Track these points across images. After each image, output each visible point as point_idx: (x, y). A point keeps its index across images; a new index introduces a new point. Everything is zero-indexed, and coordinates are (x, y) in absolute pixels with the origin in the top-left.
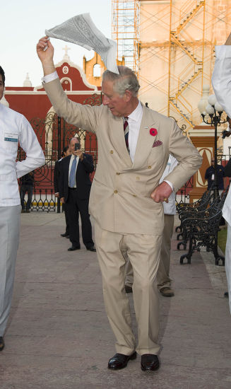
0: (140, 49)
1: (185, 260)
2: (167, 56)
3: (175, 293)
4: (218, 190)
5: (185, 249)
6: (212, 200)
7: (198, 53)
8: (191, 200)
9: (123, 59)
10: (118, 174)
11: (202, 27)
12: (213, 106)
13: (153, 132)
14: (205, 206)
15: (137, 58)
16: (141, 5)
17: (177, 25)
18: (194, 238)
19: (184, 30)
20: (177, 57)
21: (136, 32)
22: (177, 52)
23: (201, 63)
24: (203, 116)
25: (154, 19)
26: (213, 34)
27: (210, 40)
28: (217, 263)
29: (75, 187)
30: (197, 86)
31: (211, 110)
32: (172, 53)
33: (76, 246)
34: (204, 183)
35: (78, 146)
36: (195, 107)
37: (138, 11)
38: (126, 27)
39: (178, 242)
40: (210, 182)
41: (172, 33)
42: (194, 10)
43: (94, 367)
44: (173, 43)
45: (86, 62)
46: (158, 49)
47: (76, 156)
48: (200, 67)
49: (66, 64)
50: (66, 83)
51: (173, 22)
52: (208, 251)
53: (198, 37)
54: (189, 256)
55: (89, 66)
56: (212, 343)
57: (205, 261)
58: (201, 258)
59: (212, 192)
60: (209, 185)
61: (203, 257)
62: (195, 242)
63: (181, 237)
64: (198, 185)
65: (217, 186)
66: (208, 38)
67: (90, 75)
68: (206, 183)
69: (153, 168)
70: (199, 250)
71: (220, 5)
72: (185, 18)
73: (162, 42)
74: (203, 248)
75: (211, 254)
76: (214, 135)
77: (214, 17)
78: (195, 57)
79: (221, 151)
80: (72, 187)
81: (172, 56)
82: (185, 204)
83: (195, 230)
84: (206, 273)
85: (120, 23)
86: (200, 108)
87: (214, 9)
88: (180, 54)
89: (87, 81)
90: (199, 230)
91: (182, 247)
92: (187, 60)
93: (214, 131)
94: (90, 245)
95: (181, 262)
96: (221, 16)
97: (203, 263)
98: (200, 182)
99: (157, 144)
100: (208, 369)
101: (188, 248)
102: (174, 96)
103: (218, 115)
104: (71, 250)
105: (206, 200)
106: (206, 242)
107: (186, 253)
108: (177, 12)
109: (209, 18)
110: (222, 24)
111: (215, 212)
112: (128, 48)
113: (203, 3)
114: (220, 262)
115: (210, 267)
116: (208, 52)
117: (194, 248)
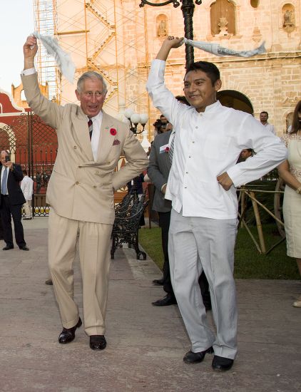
0: (61, 74)
7: (113, 75)
9: (47, 84)
10: (80, 167)
11: (114, 53)
13: (113, 132)
14: (126, 208)
15: (59, 82)
16: (60, 38)
17: (93, 52)
18: (117, 236)
19: (100, 57)
23: (116, 84)
25: (72, 49)
26: (125, 58)
27: (123, 64)
28: (138, 258)
29: (7, 194)
33: (10, 246)
41: (89, 60)
42: (107, 40)
43: (29, 345)
44: (90, 68)
45: (14, 89)
46: (77, 74)
48: (116, 87)
51: (89, 50)
52: (130, 247)
53: (112, 61)
54: (112, 252)
55: (17, 92)
56: (135, 325)
57: (127, 256)
58: (124, 254)
62: (118, 240)
66: (121, 62)
67: (18, 99)
70: (121, 246)
71: (130, 35)
72: (100, 47)
73: (81, 67)
74: (125, 245)
75: (133, 250)
77: (125, 45)
78: (110, 78)
80: (4, 194)
83: (117, 229)
84: (129, 267)
87: (124, 38)
89: (15, 105)
90: (121, 228)
94: (22, 245)
96: (132, 44)
97: (125, 258)
99: (116, 142)
100: (132, 346)
104: (5, 249)
105: (126, 202)
106: (127, 239)
108: (92, 42)
109: (120, 45)
110: (132, 50)
111: (135, 212)
112: (50, 74)
113: (114, 34)
114: (142, 256)
115: (132, 262)
116: (121, 74)
117: (117, 245)
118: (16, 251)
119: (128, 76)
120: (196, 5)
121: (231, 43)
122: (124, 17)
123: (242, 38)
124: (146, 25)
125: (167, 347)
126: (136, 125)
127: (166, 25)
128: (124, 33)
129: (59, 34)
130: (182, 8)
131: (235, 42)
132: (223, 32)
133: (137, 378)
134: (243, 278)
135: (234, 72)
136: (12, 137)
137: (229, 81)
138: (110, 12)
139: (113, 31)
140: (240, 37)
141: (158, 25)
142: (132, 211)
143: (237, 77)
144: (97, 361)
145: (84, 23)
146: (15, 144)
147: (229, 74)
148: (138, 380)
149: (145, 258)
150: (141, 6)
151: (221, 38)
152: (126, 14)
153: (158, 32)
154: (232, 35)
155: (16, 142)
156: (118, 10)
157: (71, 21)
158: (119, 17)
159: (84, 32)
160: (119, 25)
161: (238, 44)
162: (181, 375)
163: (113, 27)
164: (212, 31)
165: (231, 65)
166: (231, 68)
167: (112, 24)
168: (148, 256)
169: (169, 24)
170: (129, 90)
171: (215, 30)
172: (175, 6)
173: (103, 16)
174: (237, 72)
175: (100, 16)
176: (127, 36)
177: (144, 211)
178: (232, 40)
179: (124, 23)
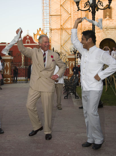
0: (51, 30)
1: (66, 98)
2: (60, 32)
3: (62, 108)
6: (74, 78)
7: (69, 31)
8: (68, 78)
9: (46, 33)
10: (41, 71)
11: (70, 24)
12: (74, 48)
14: (72, 80)
15: (50, 33)
16: (51, 17)
17: (63, 23)
18: (68, 90)
19: (65, 25)
20: (63, 33)
21: (50, 25)
22: (63, 31)
23: (70, 35)
24: (71, 52)
25: (56, 21)
28: (76, 98)
30: (69, 42)
31: (73, 49)
34: (72, 72)
37: (50, 19)
38: (47, 24)
39: (64, 92)
41: (61, 26)
42: (68, 19)
44: (61, 29)
45: (34, 35)
46: (57, 31)
49: (28, 35)
50: (28, 41)
51: (61, 22)
52: (73, 94)
53: (69, 27)
54: (67, 96)
55: (35, 36)
56: (73, 124)
58: (71, 97)
60: (74, 73)
62: (69, 92)
63: (65, 90)
67: (36, 39)
68: (73, 72)
69: (52, 68)
71: (76, 17)
72: (65, 21)
73: (58, 28)
76: (75, 57)
77: (74, 21)
78: (69, 33)
79: (78, 62)
82: (66, 79)
83: (69, 88)
84: (72, 101)
85: (45, 23)
86: (70, 49)
87: (74, 18)
88: (64, 32)
89: (35, 41)
91: (65, 93)
92: (66, 34)
93: (75, 56)
95: (65, 98)
98: (71, 72)
99: (53, 60)
100: (71, 132)
101: (67, 93)
102: (63, 45)
103: (76, 51)
105: (72, 78)
107: (66, 95)
108: (63, 19)
112: (47, 30)
113: (70, 17)
114: (77, 98)
115: (74, 100)
117: (69, 94)
121: (110, 22)
122: (74, 11)
123: (114, 20)
124: (81, 14)
125: (83, 132)
128: (74, 16)
129: (51, 16)
130: (92, 12)
131: (111, 22)
132: (108, 18)
135: (110, 32)
137: (109, 35)
138: (69, 9)
139: (70, 15)
140: (113, 20)
141: (85, 14)
143: (111, 34)
145: (60, 12)
147: (109, 32)
149: (78, 98)
151: (107, 20)
152: (75, 9)
154: (110, 19)
156: (72, 8)
157: (55, 11)
158: (72, 11)
159: (60, 15)
160: (72, 13)
161: (112, 22)
163: (70, 14)
164: (104, 17)
165: (109, 29)
166: (110, 30)
167: (70, 13)
168: (79, 97)
169: (89, 14)
171: (105, 17)
173: (67, 10)
174: (112, 32)
175: (66, 10)
176: (75, 18)
178: (110, 21)
179: (74, 13)
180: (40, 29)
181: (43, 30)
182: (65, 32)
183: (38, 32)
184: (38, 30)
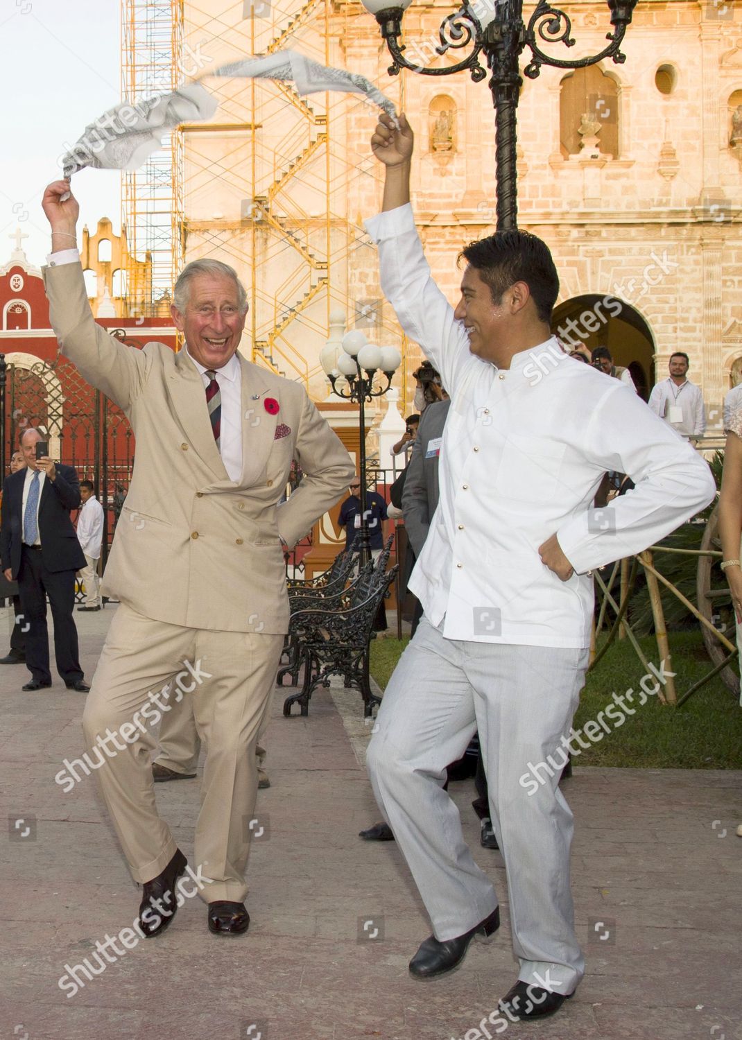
0: (186, 234)
1: (296, 708)
2: (248, 248)
4: (369, 549)
5: (295, 683)
6: (356, 571)
7: (316, 242)
8: (309, 574)
9: (149, 257)
10: (200, 495)
11: (323, 186)
12: (355, 357)
14: (341, 585)
15: (179, 254)
16: (187, 140)
17: (269, 182)
18: (315, 657)
19: (285, 195)
20: (271, 252)
21: (177, 198)
22: (270, 242)
23: (323, 266)
24: (333, 379)
25: (216, 170)
26: (348, 203)
27: (343, 216)
28: (368, 713)
29: (38, 543)
30: (317, 316)
31: (350, 367)
32: (260, 242)
33: (41, 681)
34: (338, 535)
35: (42, 449)
36: (314, 362)
37: (179, 153)
38: (154, 187)
40: (351, 531)
41: (258, 200)
42: (305, 151)
46: (226, 236)
47: (37, 471)
48: (324, 274)
49: (17, 270)
50: (18, 311)
51: (259, 175)
52: (347, 685)
53: (315, 208)
54: (303, 700)
56: (356, 886)
57: (341, 709)
58: (332, 703)
59: (356, 554)
60: (348, 539)
61: (336, 700)
62: (318, 668)
63: (286, 658)
64: (323, 540)
65: (367, 539)
66: (338, 211)
68: (343, 535)
70: (327, 684)
71: (363, 142)
72: (286, 169)
73: (236, 219)
74: (336, 680)
75: (356, 694)
76: (357, 424)
77: (350, 167)
78: (310, 251)
79: (375, 462)
80: (30, 544)
81: (258, 250)
82: (295, 583)
83: (317, 638)
84: (343, 736)
85: (141, 179)
86: (324, 362)
87: (349, 150)
88: (276, 243)
90: (327, 637)
91: (287, 679)
92: (294, 258)
93: (357, 414)
94: (75, 678)
95: (287, 712)
96: (367, 165)
97: (334, 713)
98: (330, 534)
99: (282, 431)
101: (301, 680)
102: (266, 337)
103: (365, 376)
104: (29, 688)
105: (341, 572)
106: (340, 665)
107: (298, 691)
108: (268, 155)
109: (338, 169)
110: (368, 181)
111: (362, 595)
112: (158, 232)
113: (324, 137)
115: (352, 723)
116: (339, 241)
117: (315, 680)
118: (58, 692)
119: (353, 246)
120: (526, 80)
121: (608, 177)
123: (634, 168)
126: (371, 372)
127: (451, 122)
128: (349, 137)
129: (184, 129)
130: (493, 84)
131: (616, 177)
132: (590, 149)
133: (360, 1022)
134: (620, 766)
135: (611, 252)
136: (55, 393)
137: (600, 273)
139: (322, 129)
140: (629, 165)
141: (433, 120)
142: (356, 594)
143: (619, 264)
144: (261, 983)
145: (249, 105)
146: (60, 411)
147: (600, 254)
148: (363, 1027)
150: (392, 71)
151: (583, 165)
153: (432, 141)
154: (609, 158)
155: (64, 405)
159: (247, 127)
160: (336, 115)
161: (623, 181)
162: (468, 1014)
163: (322, 120)
164: (563, 146)
165: (604, 232)
166: (607, 240)
167: (319, 111)
169: (459, 120)
170: (356, 284)
171: (571, 142)
172: (476, 78)
174: (620, 252)
176: (355, 144)
177: (384, 595)
178: (612, 169)
179: (349, 111)
180: (104, 224)
181: (124, 232)
182: (283, 245)
183: (92, 244)
184: (93, 232)
